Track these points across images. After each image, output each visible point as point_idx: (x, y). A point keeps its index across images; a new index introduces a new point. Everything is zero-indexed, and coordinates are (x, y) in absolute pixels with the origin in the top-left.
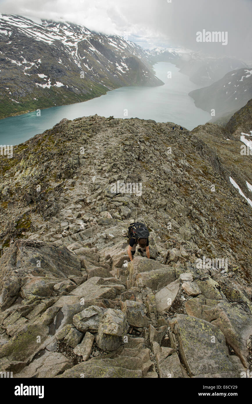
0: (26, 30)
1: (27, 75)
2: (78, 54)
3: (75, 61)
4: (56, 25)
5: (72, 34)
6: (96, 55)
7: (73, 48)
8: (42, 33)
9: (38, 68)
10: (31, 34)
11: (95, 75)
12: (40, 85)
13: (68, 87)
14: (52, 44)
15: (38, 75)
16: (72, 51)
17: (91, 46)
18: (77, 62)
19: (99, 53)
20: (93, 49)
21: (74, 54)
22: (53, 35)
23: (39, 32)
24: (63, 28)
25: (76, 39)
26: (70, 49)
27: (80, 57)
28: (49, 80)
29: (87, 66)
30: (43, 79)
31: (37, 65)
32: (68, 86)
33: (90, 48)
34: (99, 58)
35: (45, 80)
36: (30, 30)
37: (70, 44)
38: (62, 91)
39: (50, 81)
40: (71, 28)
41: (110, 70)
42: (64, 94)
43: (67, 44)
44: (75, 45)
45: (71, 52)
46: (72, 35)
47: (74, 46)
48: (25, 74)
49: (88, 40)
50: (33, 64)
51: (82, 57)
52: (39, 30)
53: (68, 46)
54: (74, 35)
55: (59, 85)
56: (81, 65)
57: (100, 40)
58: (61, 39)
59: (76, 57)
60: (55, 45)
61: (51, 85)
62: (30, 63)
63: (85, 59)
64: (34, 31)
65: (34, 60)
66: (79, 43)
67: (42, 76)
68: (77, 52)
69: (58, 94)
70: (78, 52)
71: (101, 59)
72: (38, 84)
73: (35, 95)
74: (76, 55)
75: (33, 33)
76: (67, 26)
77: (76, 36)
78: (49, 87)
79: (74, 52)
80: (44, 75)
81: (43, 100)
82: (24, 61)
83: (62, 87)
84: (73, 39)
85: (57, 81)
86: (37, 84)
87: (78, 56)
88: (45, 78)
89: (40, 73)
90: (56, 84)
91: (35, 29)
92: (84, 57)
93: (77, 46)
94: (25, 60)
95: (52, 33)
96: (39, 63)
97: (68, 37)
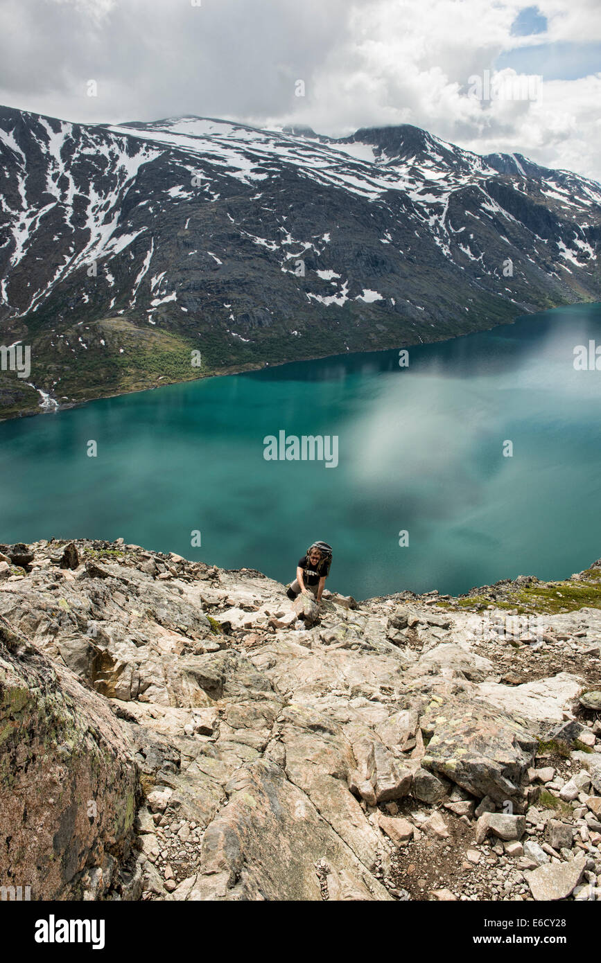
0: (321, 172)
1: (287, 272)
2: (446, 222)
3: (436, 238)
4: (406, 160)
5: (443, 175)
6: (499, 224)
7: (437, 209)
8: (359, 178)
9: (319, 254)
10: (332, 180)
11: (489, 273)
12: (319, 298)
13: (394, 303)
14: (378, 199)
15: (319, 272)
16: (432, 213)
17: (489, 201)
18: (440, 242)
19: (511, 217)
20: (494, 208)
21: (436, 221)
22: (390, 180)
23: (353, 174)
24: (424, 165)
25: (449, 185)
26: (427, 211)
27: (451, 228)
28: (344, 286)
29: (468, 251)
30: (328, 282)
31: (319, 247)
32: (395, 300)
33: (483, 205)
34: (507, 229)
35: (334, 284)
36: (331, 173)
37: (430, 198)
38: (374, 312)
39: (347, 287)
40: (444, 163)
41: (537, 259)
42: (379, 322)
43: (421, 198)
44: (444, 199)
45: (428, 218)
46: (439, 179)
47: (439, 203)
48: (284, 270)
49: (482, 187)
50: (308, 245)
51: (457, 228)
52: (355, 171)
53: (421, 204)
54: (446, 179)
55: (371, 296)
56: (450, 249)
57: (516, 185)
58: (407, 189)
59: (441, 229)
60: (384, 202)
61: (347, 298)
62: (302, 244)
63: (466, 233)
64: (342, 173)
65: (313, 235)
66: (454, 194)
67: (326, 275)
68: (443, 216)
69: (362, 322)
70: (446, 218)
71: (513, 232)
72: (314, 296)
73: (297, 322)
74: (442, 224)
75: (335, 178)
76: (433, 160)
77: (451, 179)
78: (340, 302)
79: (436, 217)
80: (334, 272)
81: (315, 337)
82: (286, 239)
83: (377, 302)
84: (442, 187)
85: (367, 288)
86: (310, 295)
87: (447, 226)
88: (334, 280)
89: (324, 268)
90: (363, 295)
91: (345, 169)
92: (463, 229)
93: (447, 202)
94: (289, 237)
95: (388, 176)
96: (324, 242)
97: (427, 182)
